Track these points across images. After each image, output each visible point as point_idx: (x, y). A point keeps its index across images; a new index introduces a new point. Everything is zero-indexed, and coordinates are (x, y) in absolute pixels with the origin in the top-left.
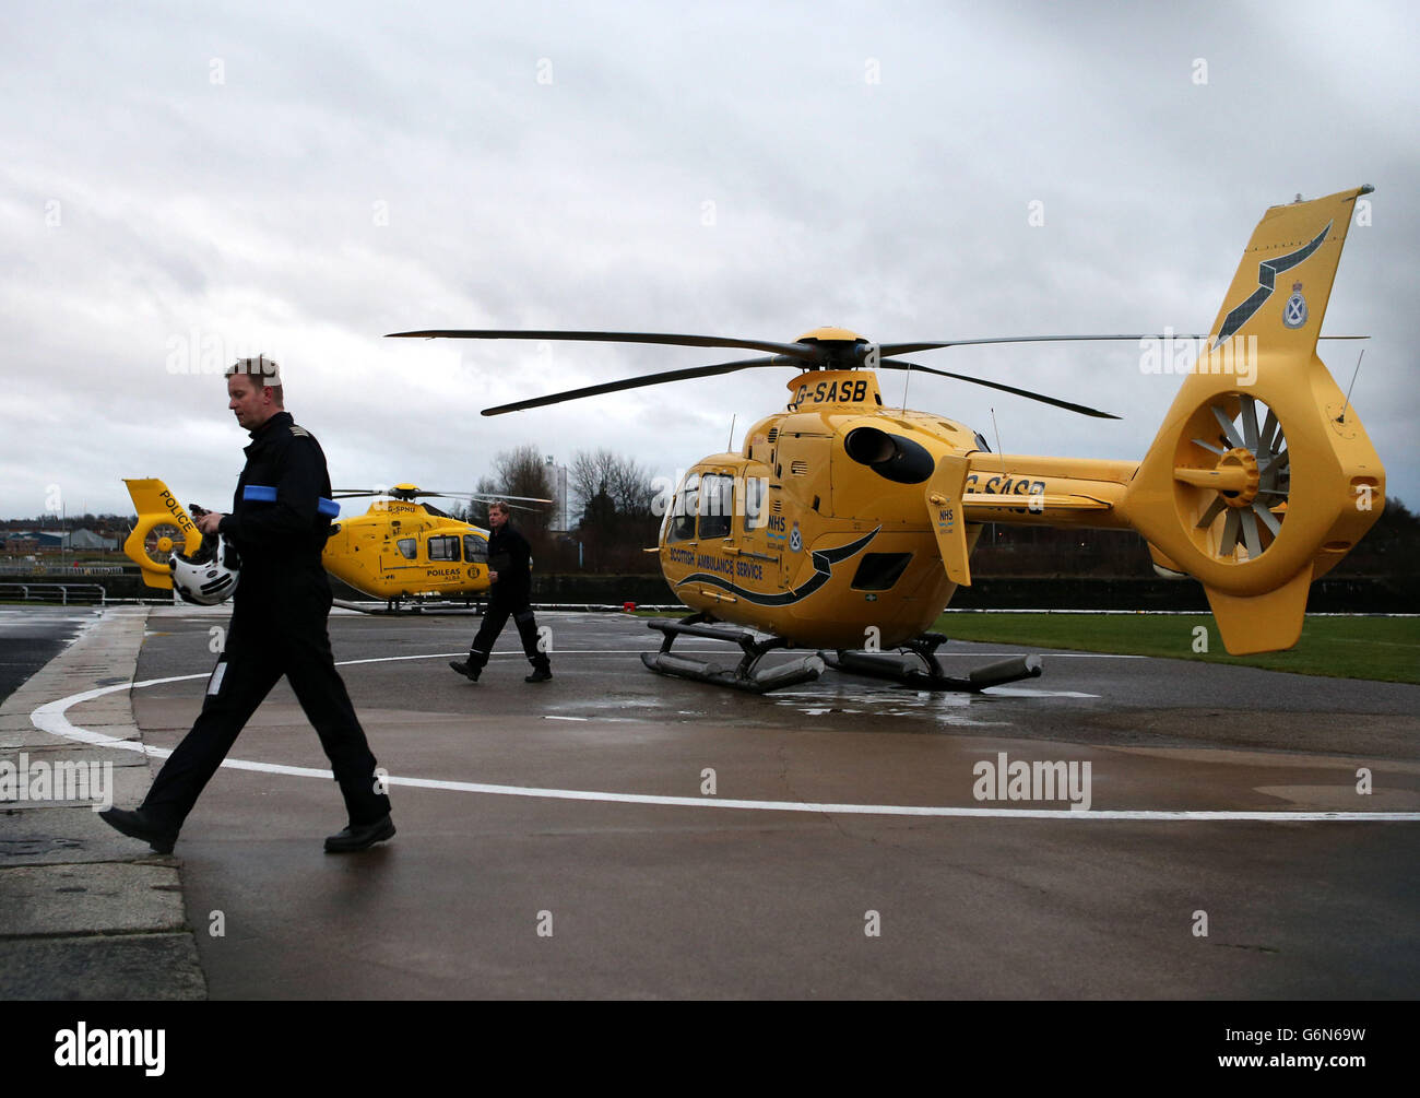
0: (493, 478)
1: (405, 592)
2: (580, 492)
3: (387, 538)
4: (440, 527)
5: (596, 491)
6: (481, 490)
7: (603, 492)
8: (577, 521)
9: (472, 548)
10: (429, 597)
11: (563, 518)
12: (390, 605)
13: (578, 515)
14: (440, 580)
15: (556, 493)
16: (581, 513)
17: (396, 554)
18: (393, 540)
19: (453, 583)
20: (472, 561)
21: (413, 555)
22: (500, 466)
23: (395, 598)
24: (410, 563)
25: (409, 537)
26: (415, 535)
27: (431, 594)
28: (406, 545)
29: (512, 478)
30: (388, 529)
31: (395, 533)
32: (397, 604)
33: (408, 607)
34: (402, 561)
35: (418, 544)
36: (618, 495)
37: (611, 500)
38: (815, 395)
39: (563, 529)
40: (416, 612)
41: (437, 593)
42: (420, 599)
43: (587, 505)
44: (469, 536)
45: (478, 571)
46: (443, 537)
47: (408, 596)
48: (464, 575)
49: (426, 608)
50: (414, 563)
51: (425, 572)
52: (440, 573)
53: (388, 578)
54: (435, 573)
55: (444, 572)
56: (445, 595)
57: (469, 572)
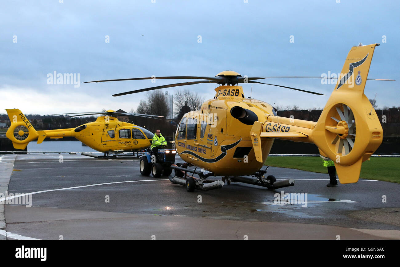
0: (145, 100)
1: (110, 150)
2: (178, 105)
3: (103, 130)
4: (123, 126)
5: (184, 105)
6: (141, 105)
7: (186, 105)
8: (177, 116)
9: (135, 133)
10: (119, 152)
11: (171, 115)
12: (105, 155)
13: (177, 114)
14: (123, 145)
15: (169, 106)
16: (178, 113)
17: (107, 136)
18: (106, 131)
19: (128, 146)
20: (135, 138)
21: (113, 136)
22: (148, 96)
23: (106, 152)
24: (112, 139)
25: (112, 130)
26: (114, 129)
27: (120, 150)
28: (111, 132)
29: (152, 100)
30: (104, 127)
31: (106, 128)
32: (108, 154)
33: (112, 155)
34: (109, 138)
35: (115, 132)
36: (192, 106)
37: (190, 108)
38: (223, 93)
39: (172, 119)
40: (114, 157)
41: (122, 150)
42: (116, 152)
43: (180, 109)
44: (134, 129)
45: (137, 142)
46: (124, 129)
47: (112, 151)
48: (132, 143)
49: (119, 156)
50: (113, 139)
51: (118, 142)
52: (123, 143)
53: (104, 145)
54: (121, 143)
55: (125, 143)
56: (125, 151)
57: (134, 142)
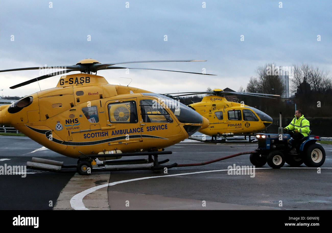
0: (256, 77)
1: (218, 133)
2: (295, 82)
3: (210, 111)
4: (232, 106)
5: (302, 81)
6: (251, 82)
7: (305, 81)
8: (294, 94)
9: (246, 114)
11: (287, 93)
12: (213, 138)
13: (294, 92)
14: (233, 128)
15: (284, 83)
16: (295, 91)
17: (214, 118)
18: (213, 112)
19: (239, 129)
20: (247, 120)
21: (221, 118)
22: (259, 72)
23: (214, 135)
24: (220, 121)
25: (220, 110)
26: (222, 110)
27: (229, 134)
28: (219, 114)
29: (264, 77)
30: (211, 108)
31: (213, 109)
32: (216, 138)
33: (220, 139)
34: (217, 120)
35: (224, 114)
36: (312, 83)
37: (309, 85)
39: (288, 97)
40: (223, 141)
41: (232, 134)
42: (225, 136)
43: (298, 87)
44: (245, 110)
45: (249, 124)
46: (234, 110)
47: (220, 135)
48: (243, 126)
49: (228, 139)
50: (222, 121)
51: (227, 125)
52: (233, 125)
53: (211, 127)
54: (231, 125)
55: (235, 125)
56: (236, 134)
57: (245, 125)
